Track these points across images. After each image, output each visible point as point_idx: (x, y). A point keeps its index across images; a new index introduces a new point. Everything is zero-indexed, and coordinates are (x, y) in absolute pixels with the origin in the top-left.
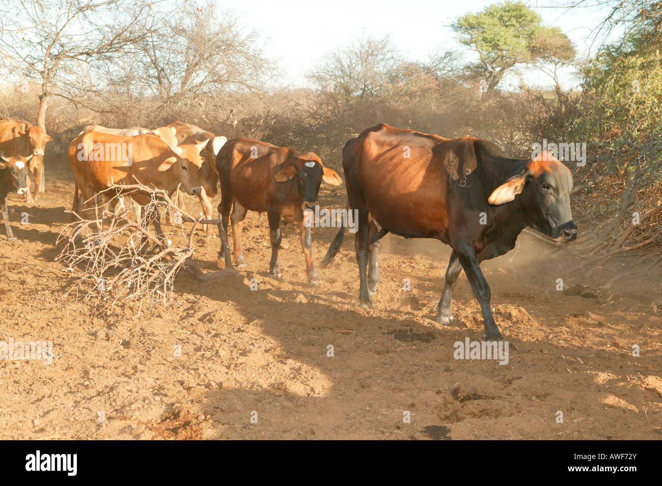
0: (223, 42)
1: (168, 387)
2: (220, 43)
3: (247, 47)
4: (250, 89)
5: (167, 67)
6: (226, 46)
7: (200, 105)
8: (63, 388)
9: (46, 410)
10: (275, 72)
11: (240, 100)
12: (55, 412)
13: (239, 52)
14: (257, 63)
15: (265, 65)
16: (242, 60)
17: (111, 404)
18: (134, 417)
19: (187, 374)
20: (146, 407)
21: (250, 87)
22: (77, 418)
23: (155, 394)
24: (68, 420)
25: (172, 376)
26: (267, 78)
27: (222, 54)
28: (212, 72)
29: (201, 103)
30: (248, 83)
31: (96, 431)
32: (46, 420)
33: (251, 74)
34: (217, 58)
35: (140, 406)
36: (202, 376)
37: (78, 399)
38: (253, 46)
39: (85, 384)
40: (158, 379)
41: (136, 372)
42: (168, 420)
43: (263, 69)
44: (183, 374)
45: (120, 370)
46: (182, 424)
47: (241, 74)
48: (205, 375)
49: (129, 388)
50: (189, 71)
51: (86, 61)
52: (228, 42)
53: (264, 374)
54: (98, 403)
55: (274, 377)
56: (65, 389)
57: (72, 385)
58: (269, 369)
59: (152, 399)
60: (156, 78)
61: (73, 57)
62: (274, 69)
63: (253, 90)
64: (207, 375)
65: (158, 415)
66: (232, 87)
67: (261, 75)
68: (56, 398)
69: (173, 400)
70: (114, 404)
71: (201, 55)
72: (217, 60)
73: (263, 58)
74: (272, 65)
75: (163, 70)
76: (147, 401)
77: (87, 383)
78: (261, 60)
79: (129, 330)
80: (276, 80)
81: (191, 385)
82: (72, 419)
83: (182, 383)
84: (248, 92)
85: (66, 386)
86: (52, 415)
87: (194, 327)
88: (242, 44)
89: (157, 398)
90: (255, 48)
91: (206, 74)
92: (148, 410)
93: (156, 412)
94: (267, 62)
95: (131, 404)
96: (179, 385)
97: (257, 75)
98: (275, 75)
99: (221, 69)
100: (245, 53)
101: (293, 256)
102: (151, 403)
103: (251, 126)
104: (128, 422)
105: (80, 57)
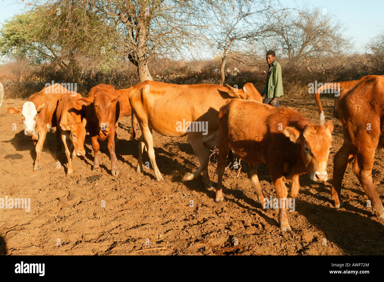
0: (321, 30)
1: (234, 224)
2: (320, 31)
3: (333, 33)
4: (334, 54)
5: (293, 44)
6: (323, 32)
7: (307, 62)
8: (183, 216)
9: (168, 229)
10: (348, 46)
11: (329, 60)
12: (171, 231)
13: (329, 35)
14: (339, 41)
15: (343, 42)
16: (331, 39)
17: (201, 231)
18: (209, 242)
19: (249, 217)
20: (218, 236)
21: (334, 53)
22: (180, 237)
23: (226, 228)
24: (176, 237)
25: (241, 217)
26: (343, 49)
27: (320, 36)
28: (315, 46)
29: (308, 61)
30: (333, 51)
31: (187, 248)
32: (166, 235)
33: (335, 47)
34: (318, 39)
35: (215, 235)
36: (257, 219)
37: (187, 225)
38: (337, 32)
39: (193, 216)
40: (232, 218)
41: (222, 212)
42: (228, 246)
43: (341, 44)
44: (247, 216)
45: (215, 209)
46: (235, 250)
47: (330, 47)
48: (259, 219)
49: (213, 222)
50: (303, 46)
51: (246, 41)
52: (324, 31)
53: (294, 222)
54: (195, 229)
55: (299, 225)
56: (184, 217)
57: (187, 215)
58: (297, 219)
59: (223, 232)
60: (287, 49)
61: (239, 39)
62: (347, 44)
63: (336, 55)
64: (260, 219)
65: (224, 242)
66: (325, 53)
67: (340, 47)
68: (176, 222)
69: (234, 234)
70: (203, 231)
71: (310, 38)
72: (317, 40)
73: (342, 38)
74: (347, 42)
75: (291, 45)
76: (219, 233)
77: (194, 215)
78: (340, 39)
79: (231, 184)
80: (348, 50)
81: (248, 225)
82: (178, 238)
83: (243, 222)
84: (333, 56)
85: (184, 215)
86: (170, 233)
87: (265, 186)
88: (331, 32)
89: (226, 231)
90: (337, 33)
91: (312, 46)
92: (219, 238)
93: (222, 240)
94: (344, 40)
95: (211, 232)
96: (242, 223)
97: (338, 47)
98: (347, 47)
99: (320, 44)
100: (332, 36)
101: (335, 146)
102: (221, 234)
103: (330, 73)
104: (204, 245)
105: (243, 39)
